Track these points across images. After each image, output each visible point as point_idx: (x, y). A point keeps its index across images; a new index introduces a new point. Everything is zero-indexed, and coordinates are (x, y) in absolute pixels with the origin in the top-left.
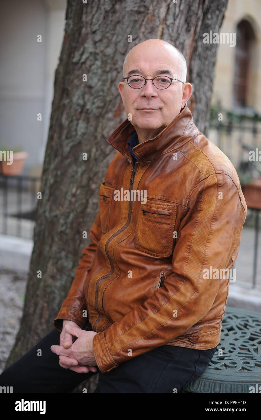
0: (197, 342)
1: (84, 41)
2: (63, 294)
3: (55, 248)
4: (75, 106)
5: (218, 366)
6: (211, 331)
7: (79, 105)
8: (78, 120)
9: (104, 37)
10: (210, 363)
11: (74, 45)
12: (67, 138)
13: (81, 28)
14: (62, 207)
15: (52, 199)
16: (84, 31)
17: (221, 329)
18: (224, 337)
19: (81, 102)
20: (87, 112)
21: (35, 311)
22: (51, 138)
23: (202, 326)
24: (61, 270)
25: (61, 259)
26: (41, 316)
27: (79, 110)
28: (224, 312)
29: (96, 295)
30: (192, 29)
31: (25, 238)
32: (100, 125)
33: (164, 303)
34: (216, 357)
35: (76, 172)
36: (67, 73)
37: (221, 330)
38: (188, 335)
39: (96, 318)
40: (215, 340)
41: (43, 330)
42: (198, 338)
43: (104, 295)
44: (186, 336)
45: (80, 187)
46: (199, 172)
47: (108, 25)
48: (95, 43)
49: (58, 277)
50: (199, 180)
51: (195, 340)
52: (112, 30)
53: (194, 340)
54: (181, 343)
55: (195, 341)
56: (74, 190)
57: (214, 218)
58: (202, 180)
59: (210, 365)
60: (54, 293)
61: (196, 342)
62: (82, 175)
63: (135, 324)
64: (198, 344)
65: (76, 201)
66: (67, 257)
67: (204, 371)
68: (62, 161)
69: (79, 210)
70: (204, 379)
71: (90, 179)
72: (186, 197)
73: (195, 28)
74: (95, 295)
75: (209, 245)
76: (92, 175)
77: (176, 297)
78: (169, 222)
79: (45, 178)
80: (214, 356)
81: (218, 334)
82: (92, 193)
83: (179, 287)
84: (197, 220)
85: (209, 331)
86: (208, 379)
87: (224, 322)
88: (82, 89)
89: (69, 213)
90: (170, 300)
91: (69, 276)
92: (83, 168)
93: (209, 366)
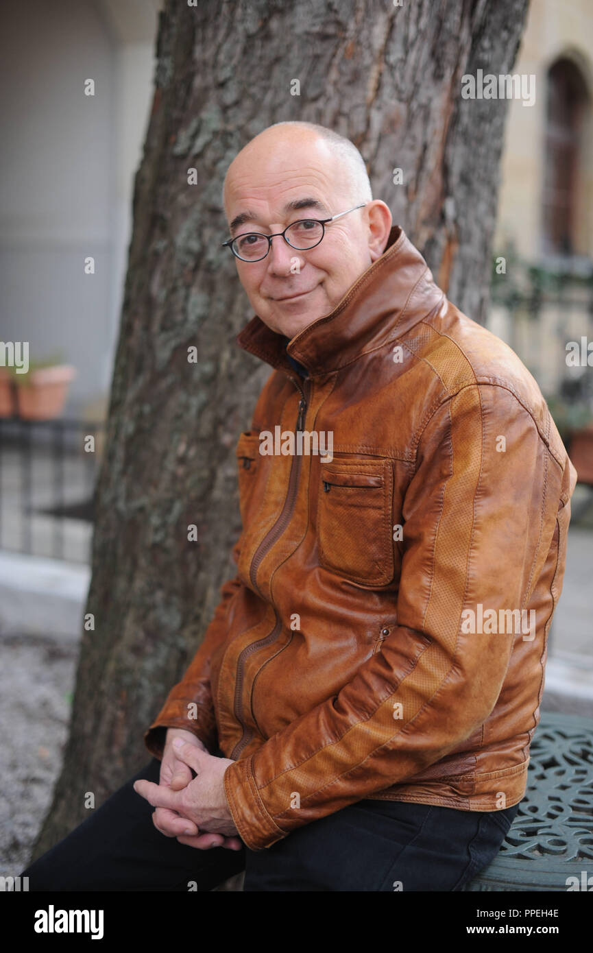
0: (472, 793)
1: (200, 105)
2: (160, 687)
3: (139, 583)
4: (180, 256)
5: (523, 849)
6: (504, 767)
7: (189, 252)
8: (188, 286)
9: (244, 94)
10: (504, 843)
11: (176, 114)
12: (164, 328)
13: (191, 76)
14: (156, 486)
15: (131, 469)
16: (198, 82)
17: (527, 763)
18: (535, 783)
19: (195, 245)
20: (209, 269)
21: (96, 729)
22: (126, 329)
23: (482, 755)
24: (155, 634)
25: (153, 607)
26: (110, 741)
27: (191, 264)
28: (536, 722)
29: (236, 683)
30: (448, 74)
31: (72, 562)
32: (240, 297)
33: (384, 696)
34: (518, 829)
35: (187, 407)
36: (162, 178)
37: (528, 765)
38: (450, 778)
39: (237, 738)
40: (514, 788)
41: (116, 773)
42: (474, 784)
43: (256, 686)
44: (446, 781)
45: (197, 440)
46: (439, 382)
47: (253, 68)
48: (225, 109)
49: (149, 649)
50: (439, 402)
51: (467, 789)
52: (263, 79)
53: (464, 788)
54: (436, 796)
55: (467, 792)
56: (182, 448)
57: (480, 491)
58: (444, 402)
59: (504, 849)
60: (140, 685)
61: (470, 794)
62: (200, 412)
63: (322, 746)
64: (476, 797)
65: (188, 475)
66: (167, 604)
67: (489, 864)
68: (153, 382)
69: (193, 494)
70: (491, 880)
71: (218, 423)
72: (410, 441)
73: (453, 72)
74: (234, 684)
75: (474, 553)
76: (222, 413)
77: (410, 680)
78: (380, 503)
79: (114, 421)
80: (513, 827)
81: (520, 775)
82: (222, 454)
83: (415, 656)
84: (442, 496)
85: (500, 767)
86: (499, 881)
87: (534, 746)
88: (195, 215)
89: (172, 501)
90: (397, 688)
91: (174, 645)
92: (202, 396)
93: (503, 851)
